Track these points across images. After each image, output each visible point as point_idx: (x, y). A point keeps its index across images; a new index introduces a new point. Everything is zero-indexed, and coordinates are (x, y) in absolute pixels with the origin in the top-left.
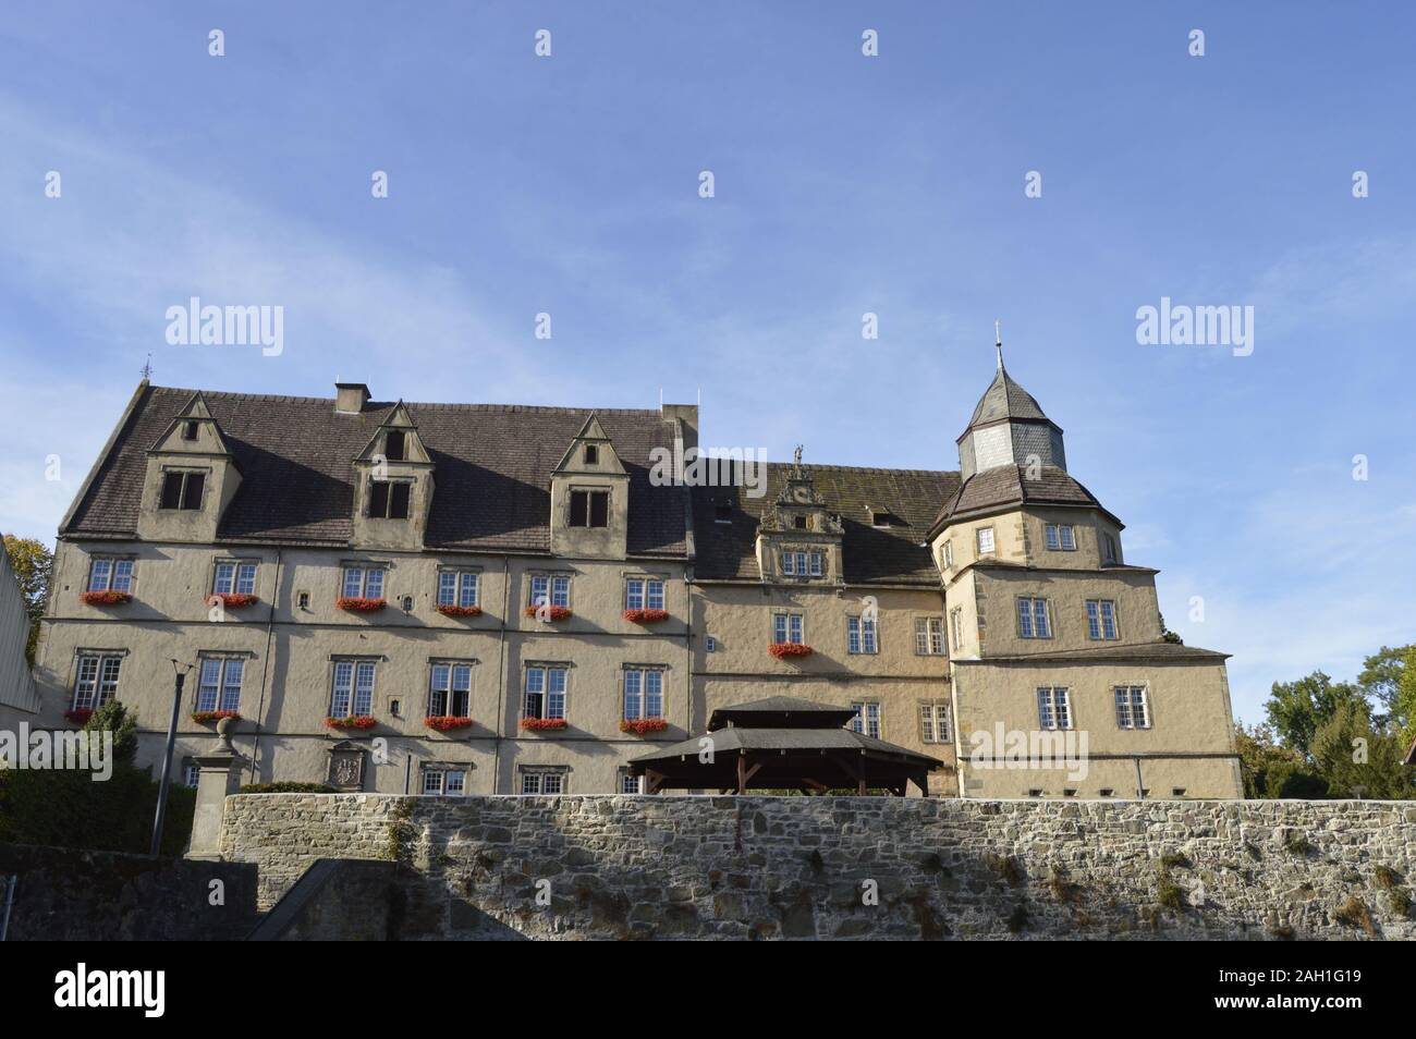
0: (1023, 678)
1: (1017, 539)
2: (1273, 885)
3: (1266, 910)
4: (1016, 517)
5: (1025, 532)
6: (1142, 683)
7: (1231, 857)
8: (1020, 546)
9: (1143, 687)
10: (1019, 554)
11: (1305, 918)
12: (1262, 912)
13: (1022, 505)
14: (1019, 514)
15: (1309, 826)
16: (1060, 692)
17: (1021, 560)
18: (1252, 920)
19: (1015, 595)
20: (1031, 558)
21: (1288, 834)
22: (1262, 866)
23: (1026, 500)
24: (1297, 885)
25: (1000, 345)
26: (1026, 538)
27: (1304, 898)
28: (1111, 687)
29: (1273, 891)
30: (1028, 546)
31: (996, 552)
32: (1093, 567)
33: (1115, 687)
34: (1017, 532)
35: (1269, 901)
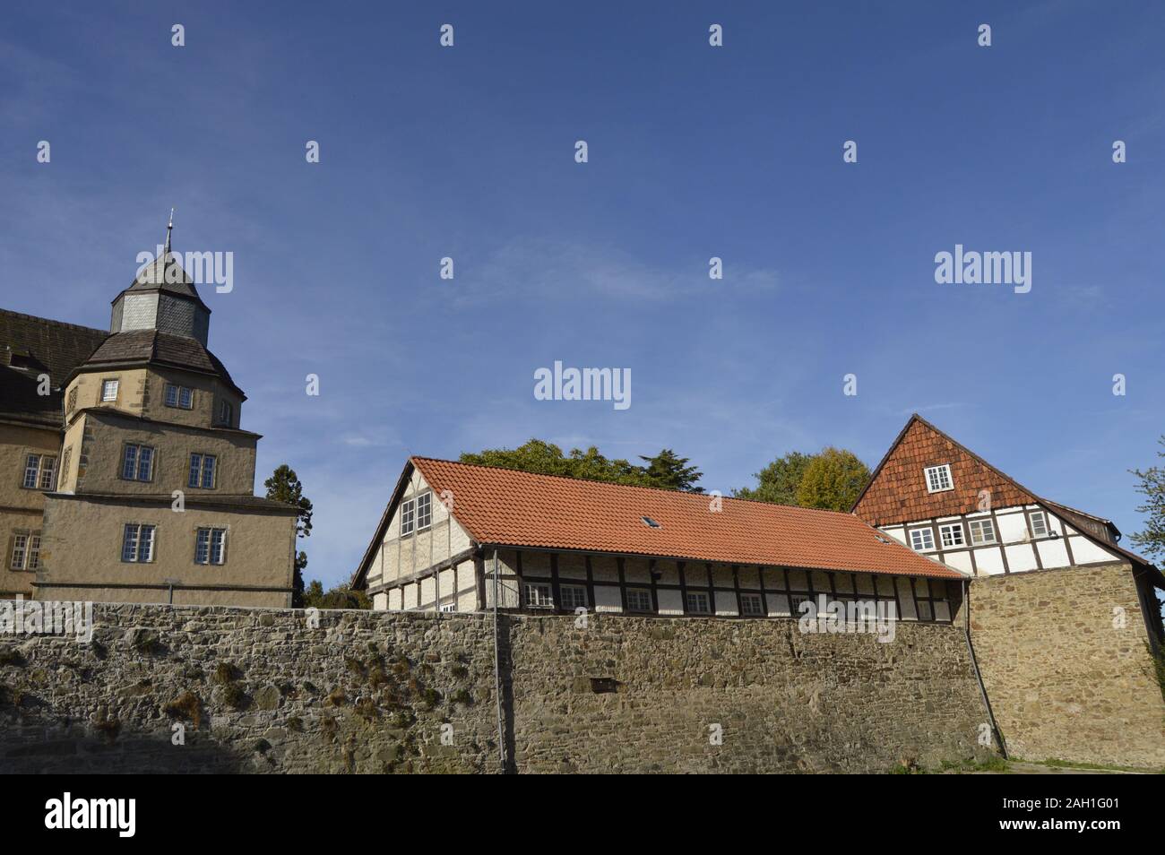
0: (114, 514)
1: (138, 393)
2: (110, 682)
3: (96, 706)
4: (141, 374)
5: (147, 387)
6: (223, 527)
7: (74, 655)
8: (139, 399)
9: (224, 530)
10: (137, 405)
11: (135, 712)
12: (91, 708)
13: (147, 364)
14: (145, 371)
15: (165, 628)
16: (147, 529)
17: (137, 411)
18: (78, 715)
19: (123, 441)
20: (147, 411)
21: (140, 635)
22: (104, 664)
23: (152, 360)
24: (136, 681)
25: (171, 228)
26: (146, 392)
27: (140, 693)
28: (195, 528)
29: (109, 688)
30: (146, 400)
31: (117, 402)
32: (204, 426)
33: (200, 528)
34: (138, 387)
35: (102, 697)
